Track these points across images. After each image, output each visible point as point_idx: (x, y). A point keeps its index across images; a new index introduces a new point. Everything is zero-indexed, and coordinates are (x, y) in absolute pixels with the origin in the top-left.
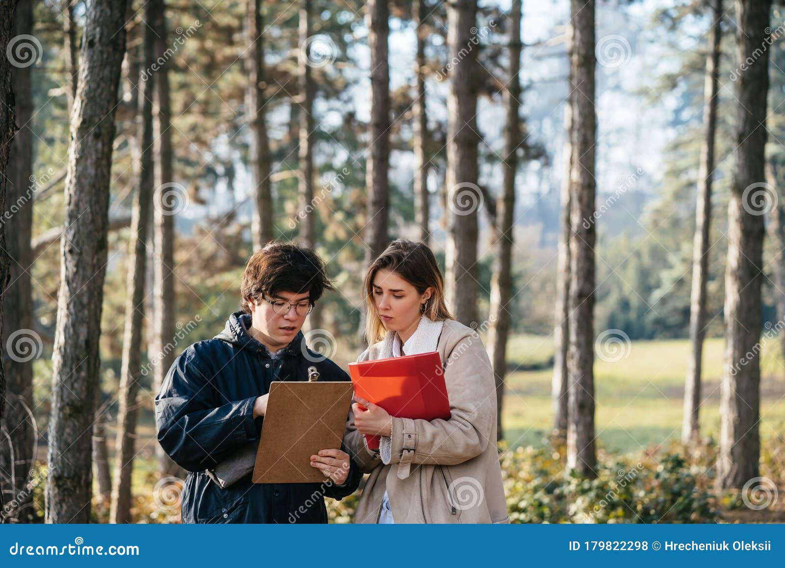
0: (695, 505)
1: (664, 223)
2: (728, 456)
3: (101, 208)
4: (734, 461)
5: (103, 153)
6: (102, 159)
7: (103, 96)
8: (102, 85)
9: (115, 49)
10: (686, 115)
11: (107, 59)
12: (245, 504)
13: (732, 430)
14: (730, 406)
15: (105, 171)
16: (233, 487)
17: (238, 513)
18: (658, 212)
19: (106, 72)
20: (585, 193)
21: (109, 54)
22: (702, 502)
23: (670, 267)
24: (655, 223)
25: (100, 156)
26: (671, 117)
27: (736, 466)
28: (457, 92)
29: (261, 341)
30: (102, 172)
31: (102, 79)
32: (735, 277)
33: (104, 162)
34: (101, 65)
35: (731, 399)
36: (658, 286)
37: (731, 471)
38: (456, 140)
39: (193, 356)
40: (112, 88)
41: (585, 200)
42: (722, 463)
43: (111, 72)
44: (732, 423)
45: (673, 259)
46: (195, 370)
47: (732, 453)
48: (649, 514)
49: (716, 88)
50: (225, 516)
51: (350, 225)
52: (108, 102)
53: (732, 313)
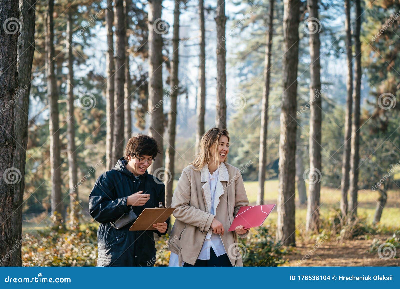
0: (273, 249)
1: (239, 125)
2: (281, 231)
3: (25, 118)
4: (284, 234)
5: (26, 94)
6: (26, 97)
7: (26, 70)
8: (25, 65)
9: (31, 50)
10: (245, 71)
11: (28, 53)
12: (126, 235)
13: (283, 220)
14: (282, 208)
15: (27, 103)
16: (121, 229)
17: (123, 239)
18: (236, 118)
19: (27, 60)
20: (222, 111)
21: (28, 51)
22: (277, 247)
23: (243, 146)
24: (235, 125)
25: (25, 96)
26: (238, 72)
27: (285, 235)
28: (153, 63)
29: (132, 172)
30: (26, 103)
31: (25, 62)
32: (283, 149)
33: (26, 99)
34: (25, 56)
35: (282, 205)
36: (236, 155)
37: (283, 238)
38: (152, 86)
39: (106, 178)
40: (30, 66)
41: (222, 114)
42: (278, 235)
43: (29, 59)
44: (282, 216)
45: (243, 142)
46: (106, 184)
47: (283, 229)
48: (253, 253)
49: (270, 60)
50: (118, 240)
51: (91, 126)
52: (28, 73)
53: (282, 166)
